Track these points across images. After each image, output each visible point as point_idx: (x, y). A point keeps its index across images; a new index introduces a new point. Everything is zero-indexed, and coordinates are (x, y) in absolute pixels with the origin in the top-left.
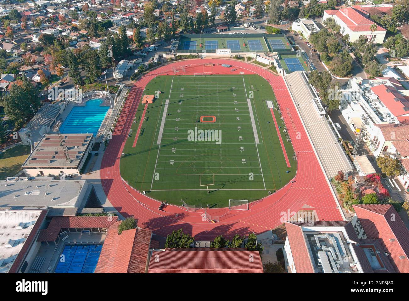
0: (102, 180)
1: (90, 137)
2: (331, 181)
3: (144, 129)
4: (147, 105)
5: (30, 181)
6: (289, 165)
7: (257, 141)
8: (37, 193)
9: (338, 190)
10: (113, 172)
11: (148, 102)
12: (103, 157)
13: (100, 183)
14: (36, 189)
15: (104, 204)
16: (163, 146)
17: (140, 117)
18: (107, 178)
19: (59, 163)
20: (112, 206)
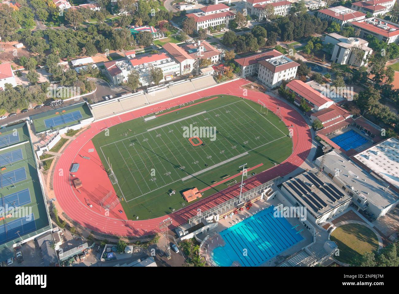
0: (304, 160)
1: (287, 183)
2: (218, 83)
3: (237, 171)
4: (201, 191)
5: (350, 185)
6: (217, 97)
7: (205, 112)
8: (350, 172)
9: (224, 81)
10: (293, 159)
11: (198, 191)
12: (288, 173)
13: (307, 160)
14: (350, 175)
15: (314, 148)
16: (247, 149)
17: (225, 184)
18: (300, 159)
19: (325, 179)
20: (312, 144)
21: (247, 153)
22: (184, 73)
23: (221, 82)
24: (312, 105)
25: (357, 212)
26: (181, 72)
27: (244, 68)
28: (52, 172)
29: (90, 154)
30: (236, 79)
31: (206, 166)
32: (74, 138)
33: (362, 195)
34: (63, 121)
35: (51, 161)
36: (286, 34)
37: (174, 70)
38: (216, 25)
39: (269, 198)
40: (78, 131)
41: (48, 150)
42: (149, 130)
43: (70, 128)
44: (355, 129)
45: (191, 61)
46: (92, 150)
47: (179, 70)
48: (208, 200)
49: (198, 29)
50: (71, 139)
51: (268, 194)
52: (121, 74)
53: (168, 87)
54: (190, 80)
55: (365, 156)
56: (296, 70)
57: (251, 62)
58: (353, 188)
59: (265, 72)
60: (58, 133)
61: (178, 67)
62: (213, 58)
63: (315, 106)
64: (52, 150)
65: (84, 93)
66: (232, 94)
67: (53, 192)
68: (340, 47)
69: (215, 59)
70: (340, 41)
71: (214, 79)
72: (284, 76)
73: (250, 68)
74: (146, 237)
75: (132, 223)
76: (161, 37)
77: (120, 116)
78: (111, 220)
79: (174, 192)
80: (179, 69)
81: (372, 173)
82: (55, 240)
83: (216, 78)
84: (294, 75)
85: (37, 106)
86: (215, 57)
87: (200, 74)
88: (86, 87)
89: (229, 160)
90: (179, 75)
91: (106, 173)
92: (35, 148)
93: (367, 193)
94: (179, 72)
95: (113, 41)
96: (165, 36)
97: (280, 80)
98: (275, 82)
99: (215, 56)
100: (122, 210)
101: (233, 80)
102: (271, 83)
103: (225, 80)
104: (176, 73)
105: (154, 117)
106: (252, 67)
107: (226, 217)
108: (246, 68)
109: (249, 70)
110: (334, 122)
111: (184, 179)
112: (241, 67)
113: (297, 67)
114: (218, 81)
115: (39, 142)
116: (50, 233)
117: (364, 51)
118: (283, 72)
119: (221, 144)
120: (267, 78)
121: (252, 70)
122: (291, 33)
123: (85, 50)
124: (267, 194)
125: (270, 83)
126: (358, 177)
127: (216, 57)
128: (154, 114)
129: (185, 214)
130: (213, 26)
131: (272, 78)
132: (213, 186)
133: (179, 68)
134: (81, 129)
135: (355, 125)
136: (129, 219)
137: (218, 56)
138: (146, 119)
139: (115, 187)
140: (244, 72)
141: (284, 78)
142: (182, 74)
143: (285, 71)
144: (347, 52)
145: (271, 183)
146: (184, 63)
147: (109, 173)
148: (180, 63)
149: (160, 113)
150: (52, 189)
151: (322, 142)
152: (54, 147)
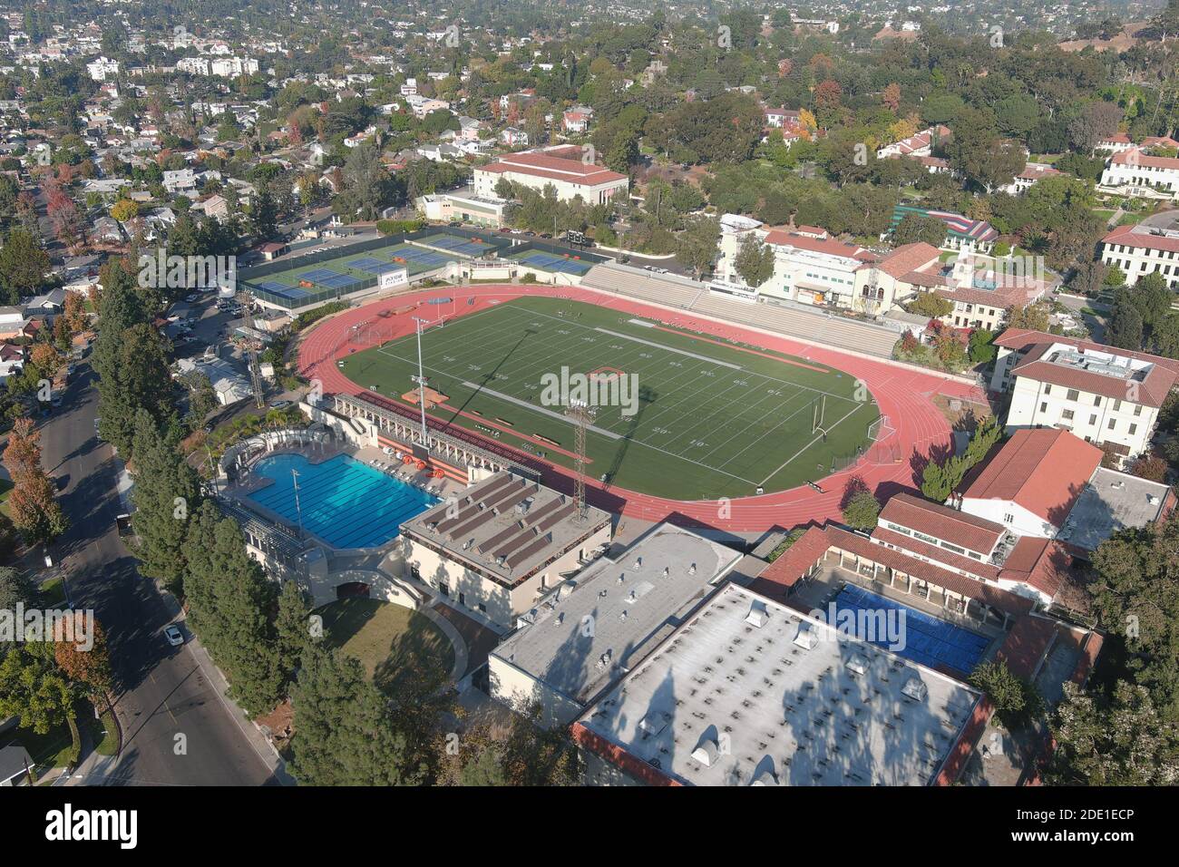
2: (896, 358)
6: (827, 371)
7: (735, 367)
9: (920, 362)
16: (632, 435)
19: (566, 532)
21: (616, 437)
22: (858, 308)
30: (965, 378)
32: (523, 287)
33: (548, 614)
37: (836, 287)
40: (538, 281)
41: (469, 276)
42: (597, 329)
43: (538, 272)
50: (516, 284)
53: (767, 302)
56: (1141, 422)
62: (982, 310)
64: (475, 280)
71: (898, 345)
72: (1070, 415)
84: (1129, 442)
87: (875, 317)
94: (847, 300)
97: (1051, 419)
99: (987, 309)
101: (950, 377)
105: (650, 325)
108: (1009, 357)
110: (930, 551)
111: (467, 384)
114: (905, 354)
118: (1059, 391)
132: (464, 413)
137: (999, 312)
138: (634, 321)
141: (1066, 422)
142: (853, 308)
143: (1073, 396)
146: (864, 277)
148: (855, 274)
152: (482, 280)
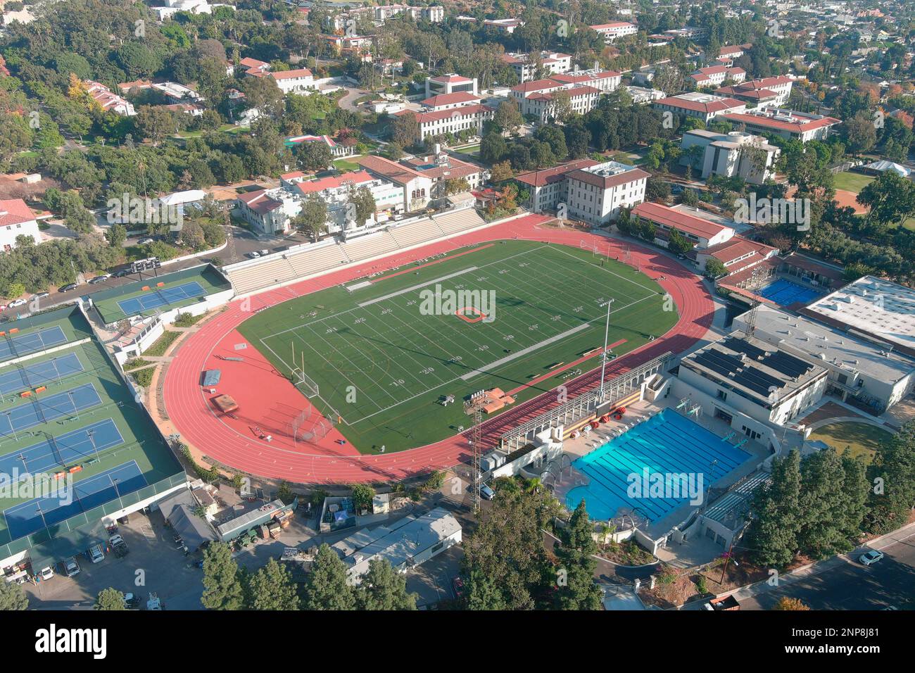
0: (708, 327)
1: (689, 358)
3: (576, 355)
4: (510, 393)
5: (817, 353)
6: (492, 245)
7: (475, 268)
8: (809, 334)
9: (499, 217)
10: (685, 329)
11: (503, 393)
13: (713, 327)
14: (810, 338)
15: (722, 309)
16: (585, 320)
18: (699, 326)
19: (764, 345)
20: (716, 303)
21: (586, 325)
22: (411, 209)
23: (494, 219)
24: (695, 239)
25: (842, 403)
26: (405, 204)
27: (538, 189)
28: (159, 389)
29: (239, 353)
30: (523, 214)
31: (507, 352)
32: (194, 329)
33: (846, 367)
34: (165, 301)
35: (152, 370)
36: (605, 137)
37: (392, 202)
38: (457, 130)
39: (657, 393)
40: (200, 317)
41: (138, 353)
42: (361, 305)
43: (183, 311)
44: (787, 277)
45: (424, 183)
46: (242, 346)
47: (403, 201)
48: (531, 408)
49: (423, 138)
50: (186, 331)
51: (654, 386)
52: (281, 210)
53: (386, 230)
54: (430, 217)
55: (828, 307)
56: (644, 186)
57: (550, 180)
58: (824, 357)
59: (583, 192)
60: (158, 320)
61: (401, 194)
62: (469, 178)
63: (700, 239)
64: (147, 353)
65: (202, 250)
66: (521, 238)
67: (169, 423)
68: (718, 149)
69: (474, 180)
70: (713, 139)
71: (479, 213)
72: (623, 197)
73: (548, 190)
74: (412, 480)
75: (373, 460)
76: (346, 155)
77: (292, 286)
78: (321, 458)
79: (451, 399)
80: (401, 199)
81: (851, 330)
82: (200, 501)
83: (484, 211)
84: (641, 197)
85: (96, 279)
86: (471, 178)
87: (448, 206)
88: (206, 237)
89: (553, 339)
90: (403, 211)
91: (287, 381)
92: (110, 350)
93: (855, 363)
94: (401, 206)
95: (249, 157)
96: (355, 153)
97: (616, 205)
98: (606, 211)
99: (471, 176)
100: (343, 438)
101: (518, 216)
102: (599, 213)
103: (501, 216)
104: (397, 208)
105: (367, 283)
106: (553, 188)
107: (578, 435)
108: (541, 191)
109: (548, 195)
110: (745, 263)
111: (465, 377)
112: (531, 188)
113: (645, 179)
114: (488, 216)
115: (116, 339)
116: (185, 489)
117: (766, 151)
118: (620, 187)
119: (526, 316)
120: (589, 204)
121: (552, 197)
122: (615, 133)
123: (190, 176)
124: (651, 386)
125: (596, 213)
126: (826, 340)
127: (474, 177)
128: (367, 278)
129: (490, 434)
130: (453, 132)
131: (600, 201)
132: (532, 383)
133: (403, 196)
134: (207, 313)
135: (785, 271)
136: (363, 453)
137: (477, 176)
138: (351, 288)
139: (315, 402)
140: (537, 200)
141: (623, 201)
142: (409, 210)
143: (624, 188)
144: (734, 156)
145: (656, 363)
146: (412, 186)
147: (292, 380)
148: (404, 186)
149: (377, 277)
150: (166, 418)
151: (733, 295)
152: (151, 348)
